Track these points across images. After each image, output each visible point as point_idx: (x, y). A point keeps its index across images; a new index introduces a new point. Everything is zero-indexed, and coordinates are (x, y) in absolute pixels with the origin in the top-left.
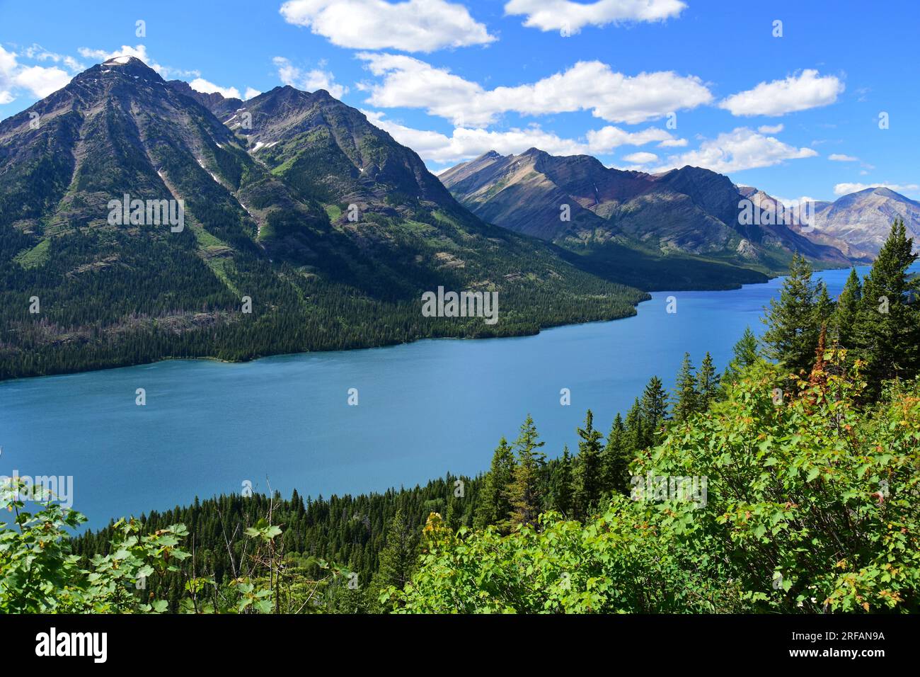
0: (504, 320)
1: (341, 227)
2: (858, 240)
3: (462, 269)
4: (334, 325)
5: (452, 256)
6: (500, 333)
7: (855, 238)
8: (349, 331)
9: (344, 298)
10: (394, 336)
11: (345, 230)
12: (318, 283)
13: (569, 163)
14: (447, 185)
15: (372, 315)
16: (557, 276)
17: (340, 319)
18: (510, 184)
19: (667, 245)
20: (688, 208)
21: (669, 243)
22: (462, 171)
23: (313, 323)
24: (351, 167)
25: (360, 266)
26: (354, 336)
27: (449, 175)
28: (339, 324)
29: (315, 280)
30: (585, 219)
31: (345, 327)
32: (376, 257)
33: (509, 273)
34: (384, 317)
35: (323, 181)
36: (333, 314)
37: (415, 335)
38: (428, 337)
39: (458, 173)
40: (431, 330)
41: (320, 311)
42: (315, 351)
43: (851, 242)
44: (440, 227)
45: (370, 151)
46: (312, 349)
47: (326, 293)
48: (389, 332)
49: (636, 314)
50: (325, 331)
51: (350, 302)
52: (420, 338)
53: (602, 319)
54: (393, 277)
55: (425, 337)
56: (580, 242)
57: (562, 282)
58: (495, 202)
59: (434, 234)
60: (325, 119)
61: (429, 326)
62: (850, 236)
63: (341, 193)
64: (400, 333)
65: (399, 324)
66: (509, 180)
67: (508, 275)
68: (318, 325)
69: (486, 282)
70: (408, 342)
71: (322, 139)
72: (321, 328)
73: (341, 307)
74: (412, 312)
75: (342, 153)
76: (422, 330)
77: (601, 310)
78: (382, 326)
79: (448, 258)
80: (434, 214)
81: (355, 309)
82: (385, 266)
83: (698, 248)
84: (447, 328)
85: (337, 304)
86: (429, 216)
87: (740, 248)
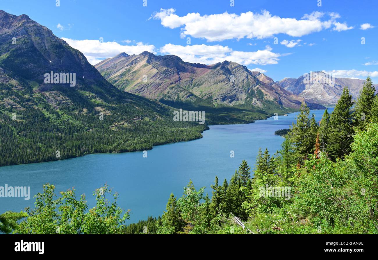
0: (133, 142)
1: (39, 93)
2: (309, 97)
3: (109, 115)
4: (37, 148)
5: (104, 109)
6: (131, 149)
7: (308, 96)
8: (46, 151)
9: (42, 133)
10: (72, 153)
11: (42, 95)
12: (26, 125)
13: (165, 59)
14: (99, 70)
15: (59, 142)
16: (160, 118)
17: (40, 145)
18: (134, 70)
19: (216, 102)
20: (227, 83)
21: (217, 100)
22: (108, 63)
23: (23, 148)
24: (44, 59)
25: (51, 115)
26: (49, 154)
27: (100, 65)
28: (39, 148)
29: (24, 123)
30: (174, 88)
31: (43, 149)
32: (60, 110)
33: (135, 117)
34: (67, 143)
35: (27, 67)
36: (36, 142)
37: (84, 152)
38: (92, 153)
39: (105, 64)
40: (93, 149)
41: (28, 140)
42: (25, 163)
43: (306, 98)
44: (96, 94)
45: (55, 51)
46: (23, 162)
47: (31, 130)
48: (69, 151)
49: (202, 137)
50: (31, 152)
51: (46, 135)
52: (88, 154)
53: (185, 140)
54: (71, 121)
55: (90, 153)
56: (172, 100)
57: (163, 122)
58: (125, 80)
59: (94, 98)
60: (27, 31)
61: (92, 147)
62: (305, 95)
63: (38, 74)
64: (76, 151)
65: (75, 147)
66: (133, 68)
67: (134, 119)
68: (26, 148)
69: (122, 123)
70: (80, 156)
71: (26, 43)
72: (29, 150)
73: (40, 138)
74: (82, 139)
75: (38, 51)
76: (88, 149)
77: (184, 136)
78: (65, 148)
79: (101, 110)
80: (93, 86)
81: (49, 139)
82: (65, 115)
83: (232, 102)
84: (102, 148)
85: (38, 136)
86: (90, 87)
87: (253, 102)
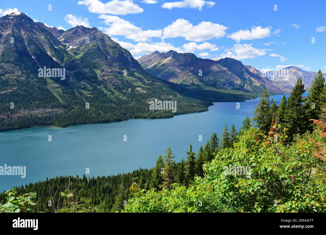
0: (160, 112)
1: (101, 78)
2: (286, 84)
3: (145, 93)
4: (99, 114)
5: (142, 89)
6: (159, 117)
8: (104, 116)
9: (102, 104)
10: (120, 118)
11: (103, 79)
12: (93, 98)
13: (185, 56)
14: (140, 63)
15: (112, 110)
16: (180, 96)
17: (101, 112)
18: (163, 63)
21: (220, 85)
22: (146, 58)
23: (91, 113)
24: (105, 56)
25: (108, 92)
26: (106, 118)
27: (142, 59)
28: (100, 113)
29: (92, 97)
30: (190, 76)
31: (103, 115)
32: (114, 89)
33: (162, 95)
34: (117, 111)
35: (95, 61)
36: (98, 110)
37: (128, 117)
38: (133, 119)
39: (144, 59)
40: (134, 116)
41: (93, 108)
42: (92, 123)
43: (283, 85)
44: (137, 78)
45: (112, 50)
46: (90, 123)
47: (95, 102)
48: (119, 116)
49: (208, 110)
50: (95, 116)
51: (105, 105)
52: (131, 119)
53: (196, 112)
54: (120, 97)
55: (132, 119)
56: (188, 84)
57: (182, 99)
58: (157, 70)
59: (135, 81)
60: (95, 38)
61: (133, 114)
62: (283, 83)
63: (101, 65)
64: (123, 117)
65: (123, 114)
66: (162, 61)
67: (162, 96)
68: (92, 114)
69: (154, 99)
70: (126, 120)
71: (94, 45)
72: (94, 115)
73: (101, 107)
74: (127, 109)
75: (102, 51)
76: (131, 116)
77: (195, 109)
78: (116, 114)
79: (140, 89)
80: (135, 73)
81: (106, 108)
82: (117, 93)
84: (140, 115)
85: (100, 106)
86: (134, 74)
87: (245, 87)
